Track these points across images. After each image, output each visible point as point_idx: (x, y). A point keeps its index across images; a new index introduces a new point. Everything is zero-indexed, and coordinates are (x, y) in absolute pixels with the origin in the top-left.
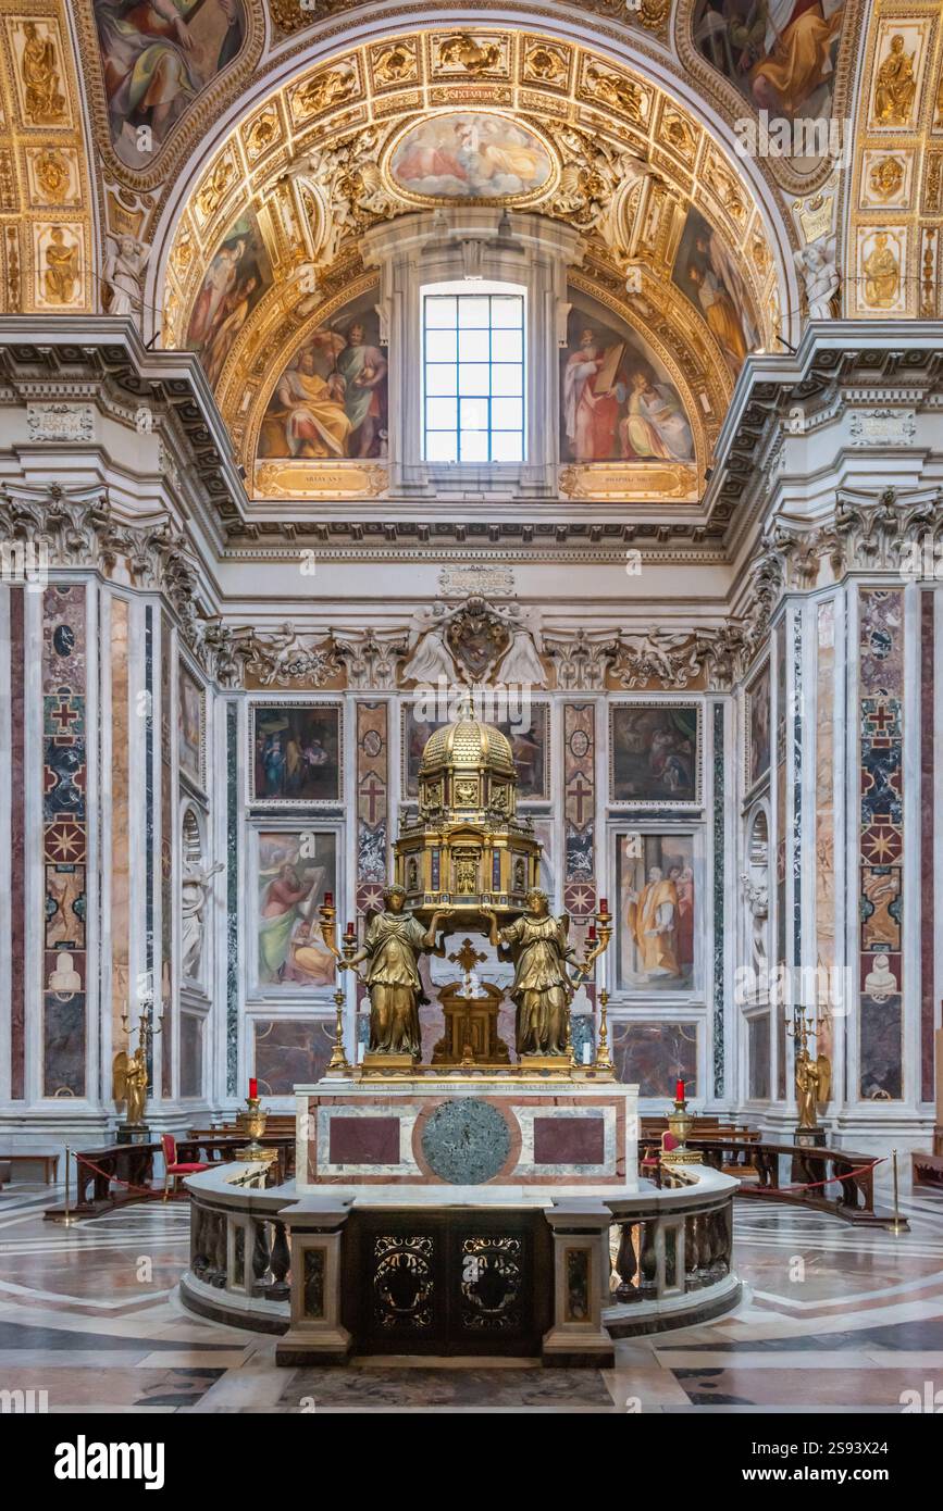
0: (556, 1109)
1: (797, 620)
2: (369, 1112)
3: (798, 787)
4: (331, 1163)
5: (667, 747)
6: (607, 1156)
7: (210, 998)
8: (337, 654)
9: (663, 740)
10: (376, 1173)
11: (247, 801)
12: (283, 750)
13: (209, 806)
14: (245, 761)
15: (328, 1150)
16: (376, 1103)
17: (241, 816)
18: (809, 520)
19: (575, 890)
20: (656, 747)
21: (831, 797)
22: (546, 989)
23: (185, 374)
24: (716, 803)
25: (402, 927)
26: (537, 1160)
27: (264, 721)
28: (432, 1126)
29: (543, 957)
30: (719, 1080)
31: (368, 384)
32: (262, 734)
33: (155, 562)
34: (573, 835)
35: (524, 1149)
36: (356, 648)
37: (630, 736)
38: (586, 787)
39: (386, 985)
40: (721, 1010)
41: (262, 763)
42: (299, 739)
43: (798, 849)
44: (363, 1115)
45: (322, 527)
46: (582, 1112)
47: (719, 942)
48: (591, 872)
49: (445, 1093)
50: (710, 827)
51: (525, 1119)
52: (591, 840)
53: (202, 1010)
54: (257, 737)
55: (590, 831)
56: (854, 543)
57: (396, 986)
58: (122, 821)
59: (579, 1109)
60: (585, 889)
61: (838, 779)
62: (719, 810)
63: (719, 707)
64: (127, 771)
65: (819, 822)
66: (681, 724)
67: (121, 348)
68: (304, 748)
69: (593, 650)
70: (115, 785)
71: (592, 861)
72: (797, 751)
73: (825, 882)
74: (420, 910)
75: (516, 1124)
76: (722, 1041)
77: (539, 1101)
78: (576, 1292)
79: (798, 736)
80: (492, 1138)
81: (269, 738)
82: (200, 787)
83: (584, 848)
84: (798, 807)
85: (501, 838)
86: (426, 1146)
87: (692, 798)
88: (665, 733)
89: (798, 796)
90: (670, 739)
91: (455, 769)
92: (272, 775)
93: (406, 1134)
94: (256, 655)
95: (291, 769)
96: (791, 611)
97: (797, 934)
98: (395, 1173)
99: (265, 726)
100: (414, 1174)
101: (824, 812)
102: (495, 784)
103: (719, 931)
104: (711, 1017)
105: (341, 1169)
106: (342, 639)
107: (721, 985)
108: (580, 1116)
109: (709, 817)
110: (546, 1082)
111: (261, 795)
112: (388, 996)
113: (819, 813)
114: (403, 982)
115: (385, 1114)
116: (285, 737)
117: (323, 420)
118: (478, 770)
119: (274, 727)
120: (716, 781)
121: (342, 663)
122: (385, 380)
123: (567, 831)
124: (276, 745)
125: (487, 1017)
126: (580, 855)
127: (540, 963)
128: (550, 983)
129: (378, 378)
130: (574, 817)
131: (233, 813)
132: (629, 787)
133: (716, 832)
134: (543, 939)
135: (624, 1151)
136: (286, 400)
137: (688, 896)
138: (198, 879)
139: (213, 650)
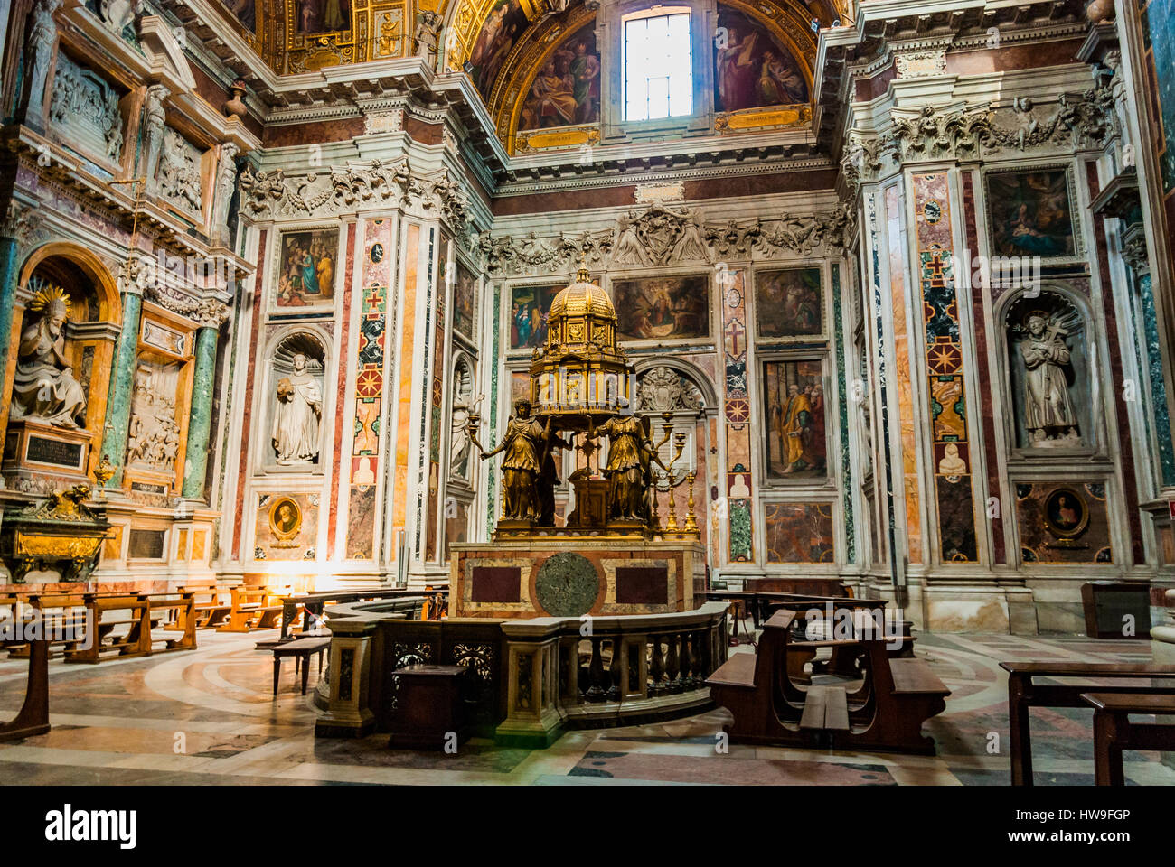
0: (632, 561)
1: (871, 200)
2: (499, 563)
3: (879, 319)
4: (473, 601)
5: (798, 298)
6: (669, 598)
7: (475, 490)
8: (566, 249)
9: (795, 292)
10: (503, 609)
11: (506, 350)
12: (530, 315)
13: (478, 356)
14: (505, 324)
15: (470, 591)
16: (504, 556)
17: (502, 361)
18: (875, 133)
19: (733, 404)
20: (790, 297)
21: (904, 325)
22: (626, 470)
23: (458, 86)
24: (837, 336)
25: (527, 428)
26: (618, 601)
27: (519, 297)
28: (543, 574)
29: (625, 447)
30: (851, 548)
31: (589, 78)
32: (516, 305)
33: (437, 200)
34: (731, 364)
35: (608, 593)
36: (577, 245)
37: (771, 291)
38: (739, 328)
39: (513, 469)
40: (850, 493)
41: (516, 324)
42: (540, 307)
43: (883, 365)
44: (495, 565)
45: (556, 168)
46: (651, 563)
47: (845, 440)
48: (745, 390)
49: (553, 549)
50: (833, 354)
51: (609, 567)
52: (744, 367)
53: (468, 498)
54: (513, 307)
55: (743, 360)
56: (905, 145)
57: (520, 469)
58: (408, 367)
59: (649, 561)
60: (741, 403)
61: (908, 310)
62: (840, 340)
63: (835, 266)
64: (413, 334)
65: (897, 344)
66: (808, 279)
67: (418, 75)
68: (544, 313)
69: (741, 234)
70: (404, 343)
71: (745, 383)
72: (877, 294)
73: (904, 390)
74: (540, 415)
75: (604, 573)
76: (851, 517)
77: (619, 555)
78: (523, 687)
79: (877, 282)
80: (586, 583)
81: (521, 308)
82: (472, 343)
83: (739, 373)
84: (880, 334)
85: (596, 362)
86: (538, 589)
87: (819, 333)
88: (796, 287)
89: (880, 326)
90: (800, 291)
91: (568, 317)
92: (522, 333)
93: (525, 579)
94: (514, 254)
95: (535, 326)
96: (866, 195)
97: (886, 430)
98: (517, 609)
99: (518, 300)
100: (530, 610)
101: (902, 337)
102: (596, 325)
103: (845, 431)
104: (841, 499)
105: (479, 605)
106: (569, 239)
107: (849, 473)
108: (649, 566)
109: (832, 346)
110: (624, 540)
111: (514, 346)
112: (515, 477)
113: (897, 337)
114: (525, 467)
115: (511, 565)
116: (532, 306)
117: (559, 103)
118: (583, 316)
119: (524, 301)
120: (836, 319)
121: (569, 255)
122: (599, 74)
123: (727, 361)
124: (526, 312)
125: (604, 494)
126: (736, 378)
127: (622, 451)
128: (629, 466)
129: (594, 74)
130: (731, 351)
131: (496, 360)
132: (772, 328)
133: (838, 357)
134: (625, 433)
135: (682, 594)
136: (537, 93)
137: (819, 405)
138: (466, 405)
139: (485, 253)
